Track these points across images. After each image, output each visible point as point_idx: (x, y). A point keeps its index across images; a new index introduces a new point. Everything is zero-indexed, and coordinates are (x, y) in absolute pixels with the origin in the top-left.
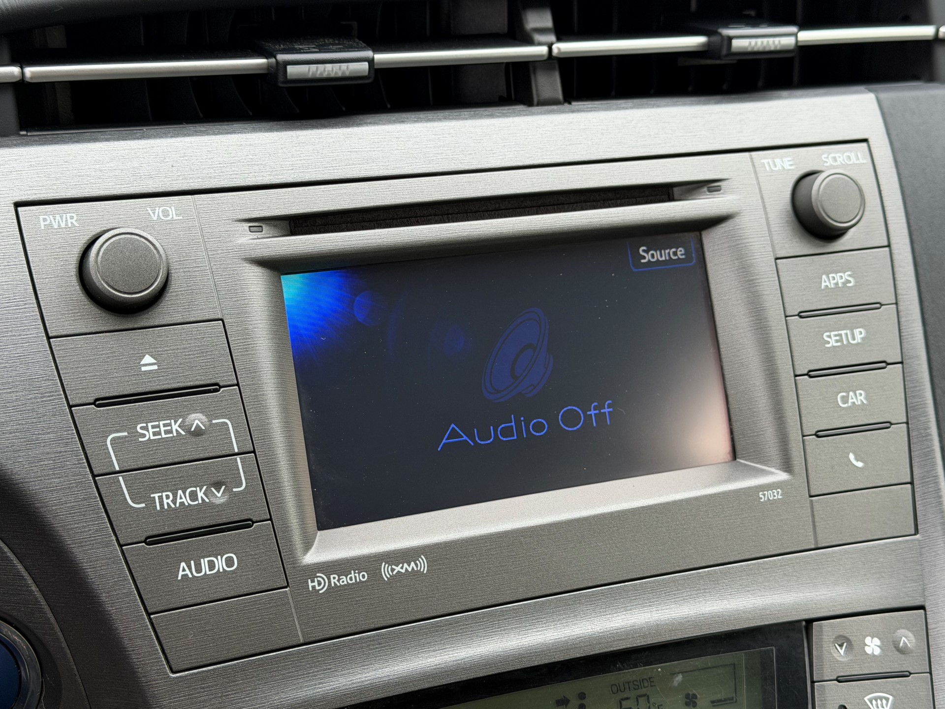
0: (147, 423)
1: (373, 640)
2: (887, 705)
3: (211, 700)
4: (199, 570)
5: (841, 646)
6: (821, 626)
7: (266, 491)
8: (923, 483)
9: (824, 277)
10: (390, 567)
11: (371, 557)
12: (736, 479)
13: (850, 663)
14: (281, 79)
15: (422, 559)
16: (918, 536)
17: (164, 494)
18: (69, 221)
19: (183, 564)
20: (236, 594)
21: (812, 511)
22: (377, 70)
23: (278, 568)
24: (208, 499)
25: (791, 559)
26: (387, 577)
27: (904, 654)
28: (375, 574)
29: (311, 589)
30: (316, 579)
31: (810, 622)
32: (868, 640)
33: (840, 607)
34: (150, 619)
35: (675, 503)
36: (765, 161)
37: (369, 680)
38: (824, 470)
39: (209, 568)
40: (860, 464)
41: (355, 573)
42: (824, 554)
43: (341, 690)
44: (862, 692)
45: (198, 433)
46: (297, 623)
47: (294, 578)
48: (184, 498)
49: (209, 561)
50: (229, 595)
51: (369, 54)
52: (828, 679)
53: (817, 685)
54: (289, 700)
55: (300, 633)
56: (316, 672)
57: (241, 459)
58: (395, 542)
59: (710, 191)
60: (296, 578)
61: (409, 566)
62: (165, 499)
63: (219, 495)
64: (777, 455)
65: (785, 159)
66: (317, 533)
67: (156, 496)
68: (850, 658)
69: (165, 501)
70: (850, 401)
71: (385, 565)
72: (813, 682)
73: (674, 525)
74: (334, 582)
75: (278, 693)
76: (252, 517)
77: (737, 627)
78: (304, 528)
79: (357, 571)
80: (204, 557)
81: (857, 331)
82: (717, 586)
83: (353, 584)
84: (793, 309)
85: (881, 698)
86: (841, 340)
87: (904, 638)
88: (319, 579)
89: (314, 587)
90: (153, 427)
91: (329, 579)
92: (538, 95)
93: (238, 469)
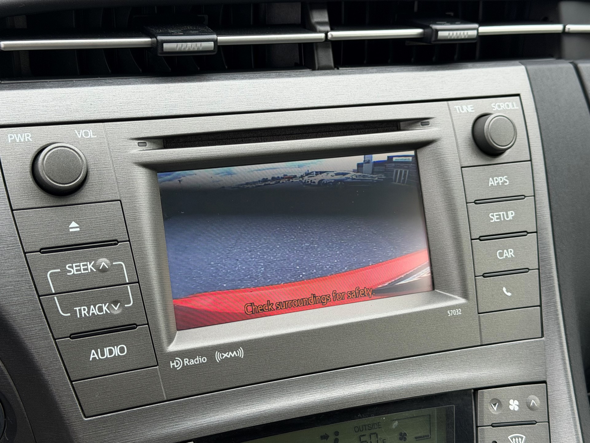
0: (72, 264)
1: (210, 399)
2: (522, 441)
3: (109, 434)
4: (103, 355)
5: (495, 405)
6: (483, 393)
7: (145, 307)
8: (547, 306)
9: (491, 179)
10: (221, 354)
11: (209, 348)
12: (434, 302)
13: (500, 415)
14: (159, 51)
15: (241, 350)
16: (543, 338)
17: (82, 308)
18: (26, 138)
19: (93, 351)
20: (126, 370)
21: (480, 323)
22: (219, 46)
23: (151, 354)
24: (109, 311)
25: (466, 352)
26: (219, 360)
27: (533, 410)
28: (211, 358)
29: (172, 367)
30: (175, 361)
31: (476, 390)
32: (511, 402)
33: (494, 381)
34: (72, 385)
35: (396, 316)
36: (457, 107)
37: (206, 423)
38: (487, 297)
39: (109, 353)
40: (509, 294)
41: (199, 357)
42: (485, 349)
43: (189, 429)
44: (506, 433)
45: (104, 270)
46: (163, 388)
47: (161, 360)
48: (94, 310)
49: (109, 350)
50: (121, 371)
51: (214, 37)
52: (486, 425)
53: (480, 429)
54: (157, 435)
55: (164, 394)
56: (174, 418)
57: (130, 286)
58: (224, 339)
59: (422, 125)
60: (163, 360)
61: (233, 353)
63: (116, 309)
64: (459, 288)
65: (469, 106)
66: (176, 332)
67: (77, 309)
68: (500, 412)
69: (83, 312)
70: (505, 255)
71: (218, 353)
72: (477, 427)
73: (395, 330)
74: (186, 363)
75: (150, 431)
76: (136, 323)
77: (432, 393)
78: (169, 329)
79: (200, 357)
80: (106, 347)
81: (509, 213)
82: (421, 367)
83: (198, 364)
84: (471, 199)
85: (518, 437)
86: (500, 218)
87: (533, 401)
88: (177, 361)
89: (173, 366)
90: (76, 266)
91: (183, 361)
92: (318, 64)
93: (129, 293)
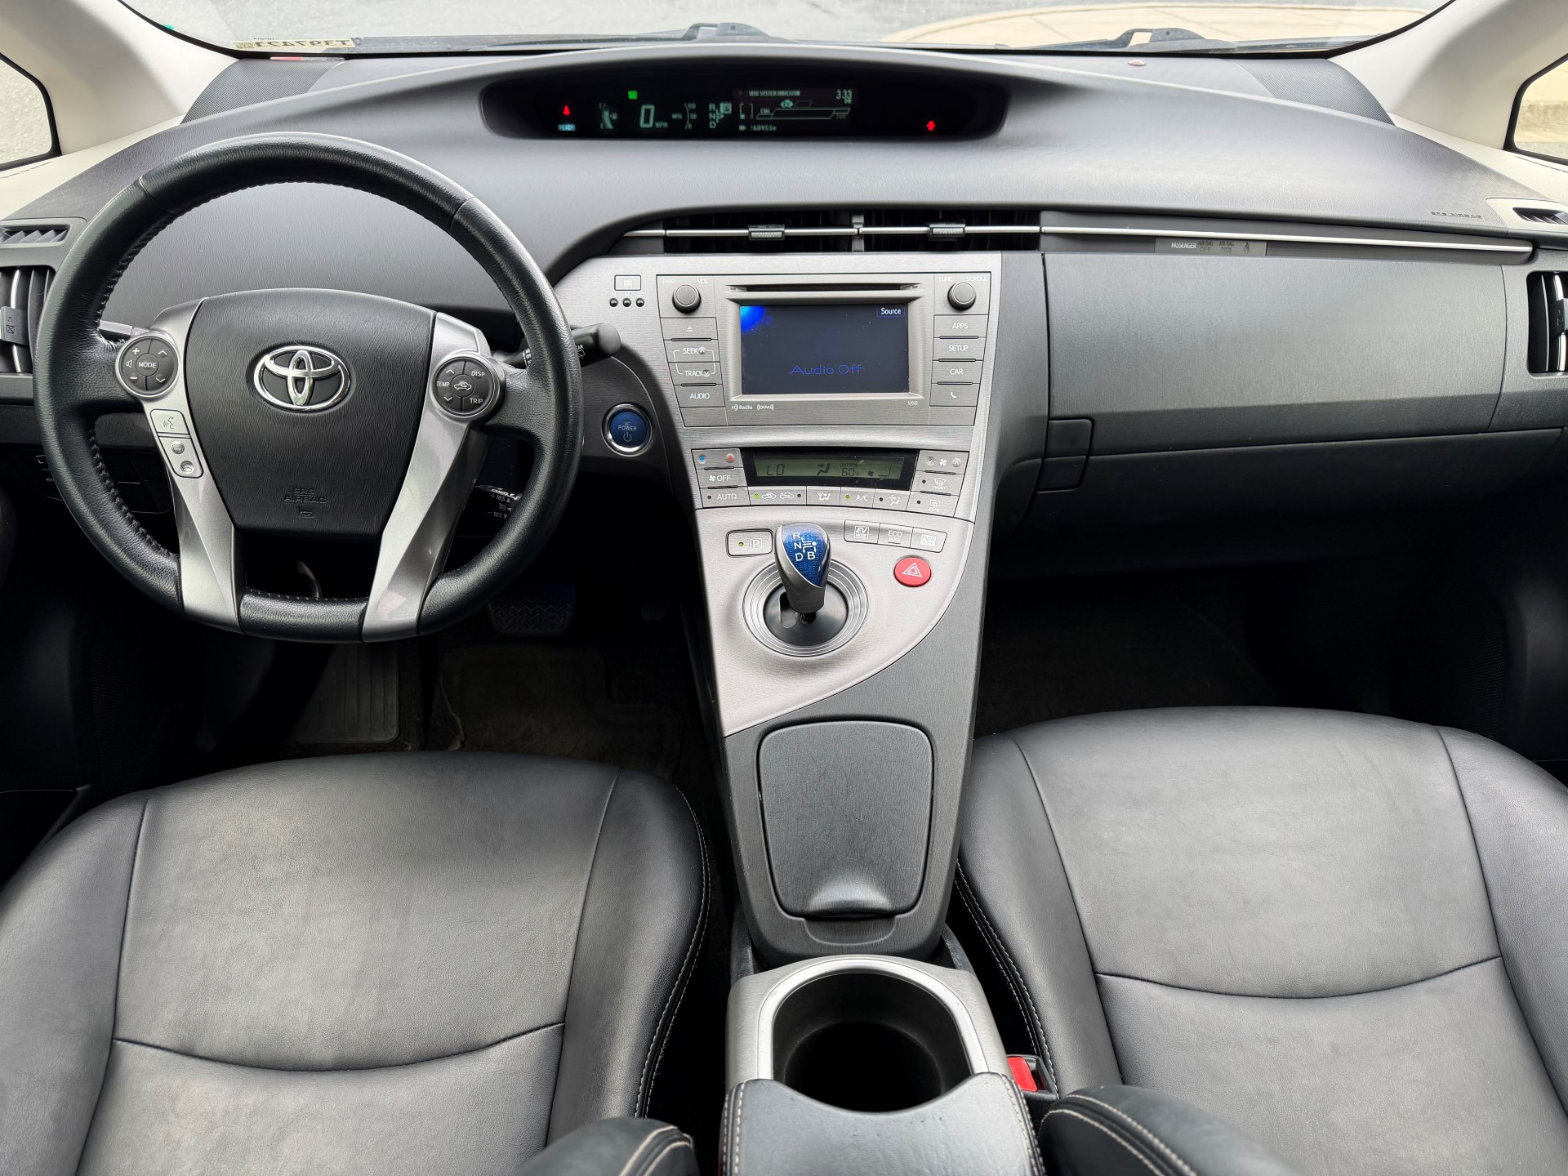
0: (687, 348)
2: (943, 483)
3: (696, 437)
4: (697, 397)
5: (927, 460)
6: (921, 452)
7: (724, 375)
9: (957, 324)
13: (931, 466)
14: (750, 238)
16: (974, 426)
18: (673, 282)
19: (693, 394)
20: (707, 406)
22: (786, 236)
23: (723, 401)
24: (703, 375)
26: (759, 409)
27: (956, 466)
29: (731, 409)
30: (734, 406)
31: (919, 450)
32: (942, 460)
33: (932, 446)
34: (680, 409)
35: (872, 400)
36: (940, 278)
39: (700, 397)
40: (955, 396)
45: (702, 353)
46: (727, 419)
47: (727, 405)
48: (695, 373)
51: (783, 229)
52: (921, 470)
54: (721, 442)
55: (727, 422)
56: (731, 435)
57: (716, 363)
59: (911, 288)
62: (689, 373)
63: (707, 374)
65: (949, 277)
66: (739, 393)
67: (687, 372)
68: (934, 465)
70: (957, 372)
71: (759, 405)
74: (740, 409)
75: (717, 439)
76: (716, 384)
78: (735, 390)
79: (748, 405)
80: (699, 393)
81: (965, 346)
83: (747, 410)
84: (938, 335)
85: (941, 480)
86: (957, 349)
87: (957, 461)
88: (736, 407)
89: (734, 408)
90: (689, 350)
91: (739, 407)
92: (854, 248)
93: (714, 367)
